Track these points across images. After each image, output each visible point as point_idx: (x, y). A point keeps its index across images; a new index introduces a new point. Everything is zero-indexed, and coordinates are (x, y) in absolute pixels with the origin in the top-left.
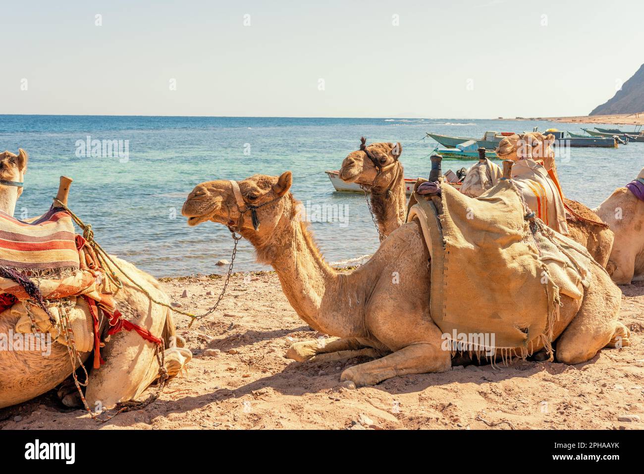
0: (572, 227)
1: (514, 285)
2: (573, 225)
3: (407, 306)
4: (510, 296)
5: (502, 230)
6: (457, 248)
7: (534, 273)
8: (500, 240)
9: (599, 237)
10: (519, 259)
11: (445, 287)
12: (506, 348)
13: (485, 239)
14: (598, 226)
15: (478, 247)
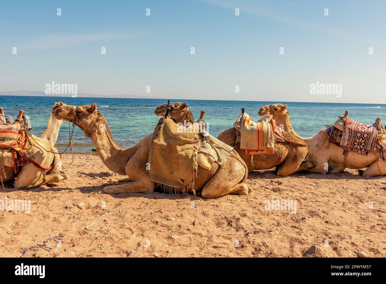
1: (180, 161)
3: (137, 165)
4: (178, 165)
5: (180, 138)
6: (158, 144)
7: (190, 157)
8: (178, 142)
9: (297, 150)
10: (186, 151)
11: (153, 159)
12: (176, 187)
13: (172, 141)
15: (169, 144)
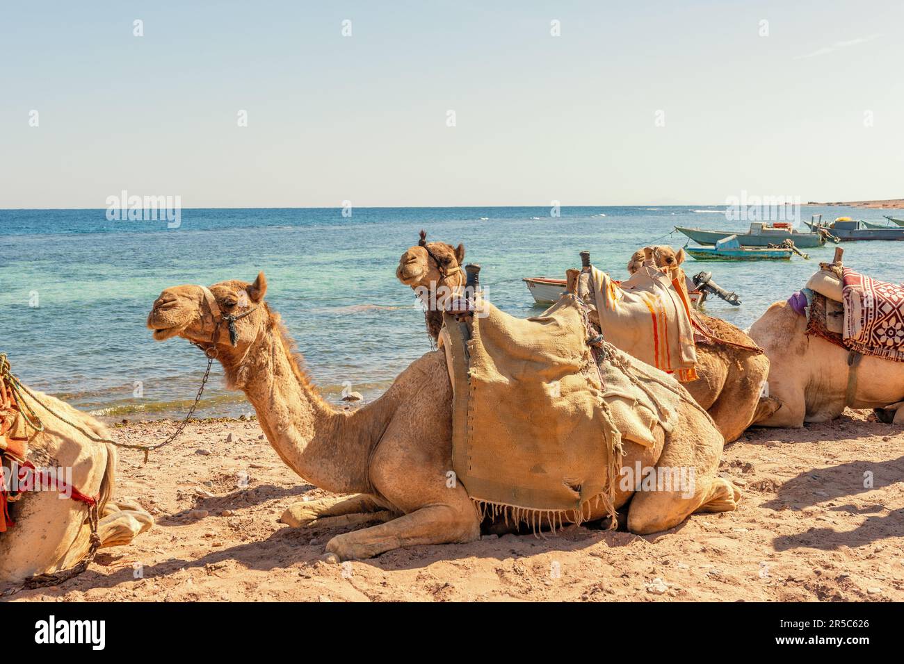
0: (705, 352)
1: (562, 429)
2: (707, 350)
3: (420, 457)
4: (557, 443)
5: (549, 359)
6: (485, 383)
7: (590, 414)
8: (545, 372)
9: (745, 365)
10: (571, 396)
11: (470, 432)
12: (554, 511)
13: (525, 372)
14: (745, 351)
15: (515, 381)
